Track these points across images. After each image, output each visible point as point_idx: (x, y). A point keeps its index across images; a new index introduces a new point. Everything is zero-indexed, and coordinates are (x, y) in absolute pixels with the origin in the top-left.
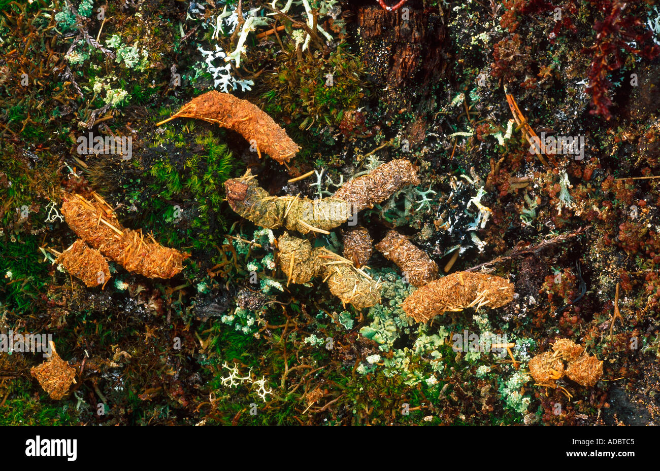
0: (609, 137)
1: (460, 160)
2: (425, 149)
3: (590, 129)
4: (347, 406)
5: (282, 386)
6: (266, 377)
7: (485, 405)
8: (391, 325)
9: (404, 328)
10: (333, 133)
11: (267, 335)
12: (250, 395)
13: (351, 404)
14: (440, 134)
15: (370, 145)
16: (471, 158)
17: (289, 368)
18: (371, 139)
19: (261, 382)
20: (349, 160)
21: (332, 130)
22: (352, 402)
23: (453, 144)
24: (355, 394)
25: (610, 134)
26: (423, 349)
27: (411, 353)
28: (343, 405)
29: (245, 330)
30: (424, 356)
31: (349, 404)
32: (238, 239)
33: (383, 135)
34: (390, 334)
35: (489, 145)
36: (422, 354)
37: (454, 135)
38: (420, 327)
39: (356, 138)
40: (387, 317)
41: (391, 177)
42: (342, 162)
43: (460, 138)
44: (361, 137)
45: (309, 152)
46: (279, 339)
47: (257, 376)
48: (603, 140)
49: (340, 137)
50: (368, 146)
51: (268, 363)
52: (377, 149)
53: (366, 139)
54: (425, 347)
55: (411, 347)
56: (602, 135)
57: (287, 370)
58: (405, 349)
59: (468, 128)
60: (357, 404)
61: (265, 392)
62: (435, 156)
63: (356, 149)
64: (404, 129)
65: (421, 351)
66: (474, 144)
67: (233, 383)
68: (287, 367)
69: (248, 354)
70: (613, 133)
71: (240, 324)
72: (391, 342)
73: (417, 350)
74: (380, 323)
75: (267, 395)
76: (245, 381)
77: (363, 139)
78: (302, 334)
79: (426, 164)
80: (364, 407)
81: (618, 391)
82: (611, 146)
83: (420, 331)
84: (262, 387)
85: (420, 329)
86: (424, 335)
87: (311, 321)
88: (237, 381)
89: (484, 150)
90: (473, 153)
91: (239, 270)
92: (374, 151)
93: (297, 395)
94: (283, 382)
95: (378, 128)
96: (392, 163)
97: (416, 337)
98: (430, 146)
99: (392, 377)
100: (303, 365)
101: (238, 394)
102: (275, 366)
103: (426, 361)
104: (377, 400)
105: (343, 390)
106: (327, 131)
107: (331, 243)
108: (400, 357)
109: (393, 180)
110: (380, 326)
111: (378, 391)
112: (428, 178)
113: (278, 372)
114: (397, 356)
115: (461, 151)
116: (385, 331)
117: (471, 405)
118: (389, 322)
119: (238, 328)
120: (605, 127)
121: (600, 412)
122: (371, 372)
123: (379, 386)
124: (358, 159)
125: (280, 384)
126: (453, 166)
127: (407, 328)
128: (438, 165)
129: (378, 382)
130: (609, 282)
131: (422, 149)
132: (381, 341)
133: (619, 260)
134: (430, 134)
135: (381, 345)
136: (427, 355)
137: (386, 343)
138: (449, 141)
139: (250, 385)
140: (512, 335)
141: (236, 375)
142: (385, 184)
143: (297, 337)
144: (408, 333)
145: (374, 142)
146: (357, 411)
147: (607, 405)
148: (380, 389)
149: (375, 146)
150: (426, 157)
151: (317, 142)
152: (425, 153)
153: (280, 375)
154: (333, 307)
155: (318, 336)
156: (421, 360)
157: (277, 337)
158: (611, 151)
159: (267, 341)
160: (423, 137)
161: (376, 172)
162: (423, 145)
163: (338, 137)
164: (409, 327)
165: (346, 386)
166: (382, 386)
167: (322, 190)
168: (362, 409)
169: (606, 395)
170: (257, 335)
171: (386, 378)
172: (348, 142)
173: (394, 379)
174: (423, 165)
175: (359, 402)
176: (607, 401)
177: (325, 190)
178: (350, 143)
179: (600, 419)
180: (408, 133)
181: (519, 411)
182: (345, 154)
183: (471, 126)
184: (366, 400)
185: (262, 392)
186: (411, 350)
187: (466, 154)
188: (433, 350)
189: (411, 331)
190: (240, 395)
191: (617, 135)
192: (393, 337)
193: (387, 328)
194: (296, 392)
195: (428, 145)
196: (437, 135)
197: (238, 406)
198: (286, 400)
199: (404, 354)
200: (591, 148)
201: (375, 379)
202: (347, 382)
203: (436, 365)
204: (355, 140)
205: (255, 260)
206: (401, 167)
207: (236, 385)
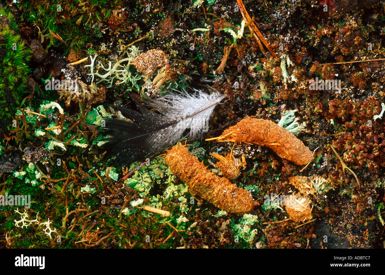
0: (313, 32)
1: (199, 50)
2: (174, 41)
3: (298, 26)
4: (114, 241)
5: (64, 226)
6: (50, 219)
7: (222, 238)
8: (147, 177)
9: (156, 179)
10: (102, 28)
11: (51, 187)
12: (37, 234)
13: (117, 239)
14: (184, 30)
15: (131, 38)
16: (208, 48)
17: (69, 211)
18: (131, 33)
19: (48, 223)
20: (114, 50)
21: (101, 25)
22: (118, 237)
23: (194, 37)
24: (121, 231)
25: (313, 30)
26: (172, 196)
27: (162, 199)
28: (112, 240)
29: (34, 183)
30: (172, 201)
31: (115, 239)
32: (28, 110)
33: (140, 30)
34: (147, 184)
35: (221, 38)
36: (171, 199)
37: (195, 30)
38: (169, 178)
39: (120, 32)
40: (144, 172)
41: (150, 64)
42: (109, 51)
43: (198, 33)
44: (124, 31)
45: (83, 43)
46: (61, 190)
47: (43, 219)
48: (307, 34)
49: (107, 31)
50: (129, 39)
51: (51, 208)
52: (136, 41)
53: (127, 33)
54: (173, 194)
55: (161, 194)
56: (306, 31)
57: (68, 213)
58: (158, 195)
59: (206, 25)
60: (122, 239)
61: (51, 231)
62: (180, 47)
63: (120, 41)
64: (156, 26)
65: (170, 197)
66: (210, 37)
67: (24, 224)
68: (67, 212)
69: (35, 202)
70: (315, 29)
71: (29, 178)
72: (147, 191)
73: (167, 197)
74: (139, 176)
75: (52, 233)
76: (33, 223)
77: (125, 32)
78: (79, 185)
79: (175, 53)
80: (127, 241)
81: (323, 224)
82: (314, 39)
83: (169, 181)
84: (48, 227)
85: (169, 180)
86: (172, 185)
87: (85, 176)
88: (28, 223)
89: (217, 42)
90: (209, 44)
91: (28, 136)
92: (133, 42)
93: (76, 233)
94: (64, 223)
95: (136, 24)
96: (150, 52)
97: (166, 186)
98: (177, 39)
99: (149, 218)
100: (79, 210)
101: (27, 233)
102: (57, 211)
103: (175, 205)
104: (138, 235)
105: (111, 228)
106: (97, 26)
107: (100, 114)
108: (154, 202)
109: (151, 66)
110: (139, 178)
111: (139, 228)
112: (176, 63)
113: (59, 215)
114: (152, 201)
115: (200, 43)
116: (143, 182)
117: (211, 238)
118: (146, 175)
119: (27, 181)
120: (309, 25)
121: (308, 241)
122: (133, 214)
123: (139, 224)
124: (122, 48)
125: (61, 225)
126: (193, 55)
127: (159, 179)
128: (183, 53)
129: (139, 221)
130: (314, 142)
131: (170, 41)
132: (141, 189)
133: (322, 125)
134: (177, 29)
135: (141, 192)
136: (174, 199)
137: (144, 191)
138: (190, 35)
139: (37, 225)
140: (240, 183)
141: (26, 218)
142: (146, 69)
143: (74, 187)
144: (159, 183)
145: (134, 36)
146: (122, 244)
147: (314, 236)
148: (140, 226)
149: (134, 39)
150: (174, 47)
151: (89, 35)
152: (174, 44)
153: (61, 218)
154: (101, 164)
155: (91, 187)
156: (171, 204)
157: (59, 188)
158: (314, 43)
159: (50, 191)
160: (172, 31)
161: (138, 60)
162: (172, 37)
163: (105, 31)
164: (160, 178)
165: (114, 225)
166: (142, 224)
167: (94, 72)
168: (126, 243)
169: (313, 228)
170: (43, 187)
171: (145, 219)
172: (113, 35)
173: (151, 219)
174: (171, 53)
175: (123, 237)
176: (314, 232)
177: (96, 72)
178: (115, 35)
179: (308, 246)
180: (159, 29)
181: (247, 241)
182: (111, 44)
183: (208, 24)
184: (129, 236)
185: (48, 231)
186: (162, 197)
187: (203, 45)
188: (180, 196)
189: (162, 182)
190: (29, 234)
191: (318, 30)
192: (148, 187)
193: (144, 180)
194: (74, 230)
195: (175, 38)
196: (182, 30)
197: (28, 243)
198: (67, 237)
199: (157, 199)
200: (300, 39)
201: (136, 220)
202: (114, 222)
203: (183, 208)
204: (119, 33)
205: (41, 128)
206: (156, 56)
207: (27, 226)
